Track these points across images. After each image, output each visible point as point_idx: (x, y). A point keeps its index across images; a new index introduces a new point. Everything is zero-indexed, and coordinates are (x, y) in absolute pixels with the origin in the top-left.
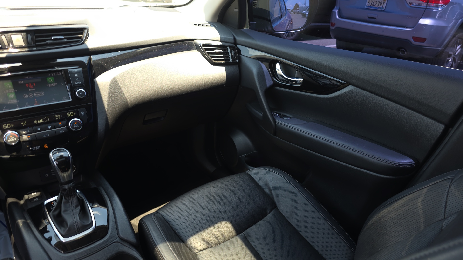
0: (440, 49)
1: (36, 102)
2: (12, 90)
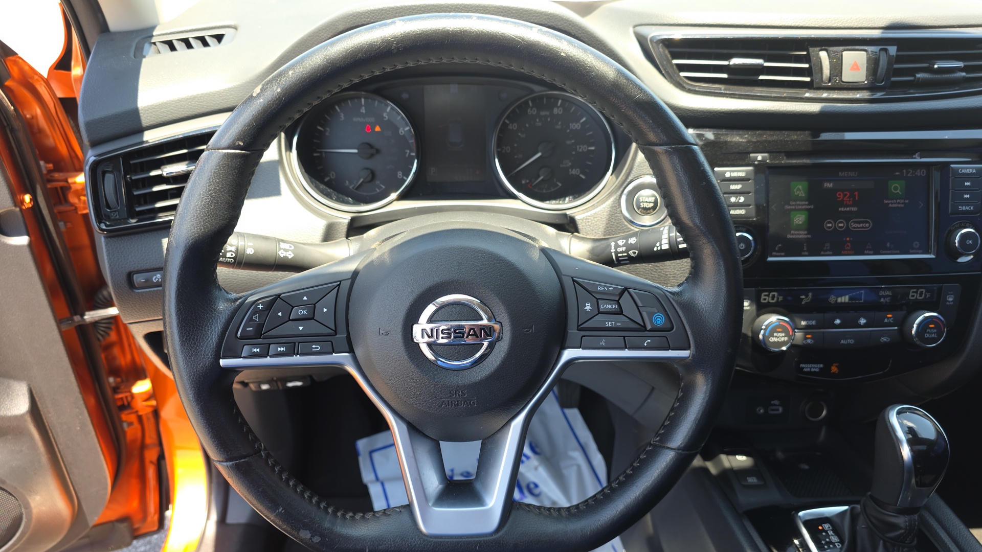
1: (848, 246)
2: (804, 203)
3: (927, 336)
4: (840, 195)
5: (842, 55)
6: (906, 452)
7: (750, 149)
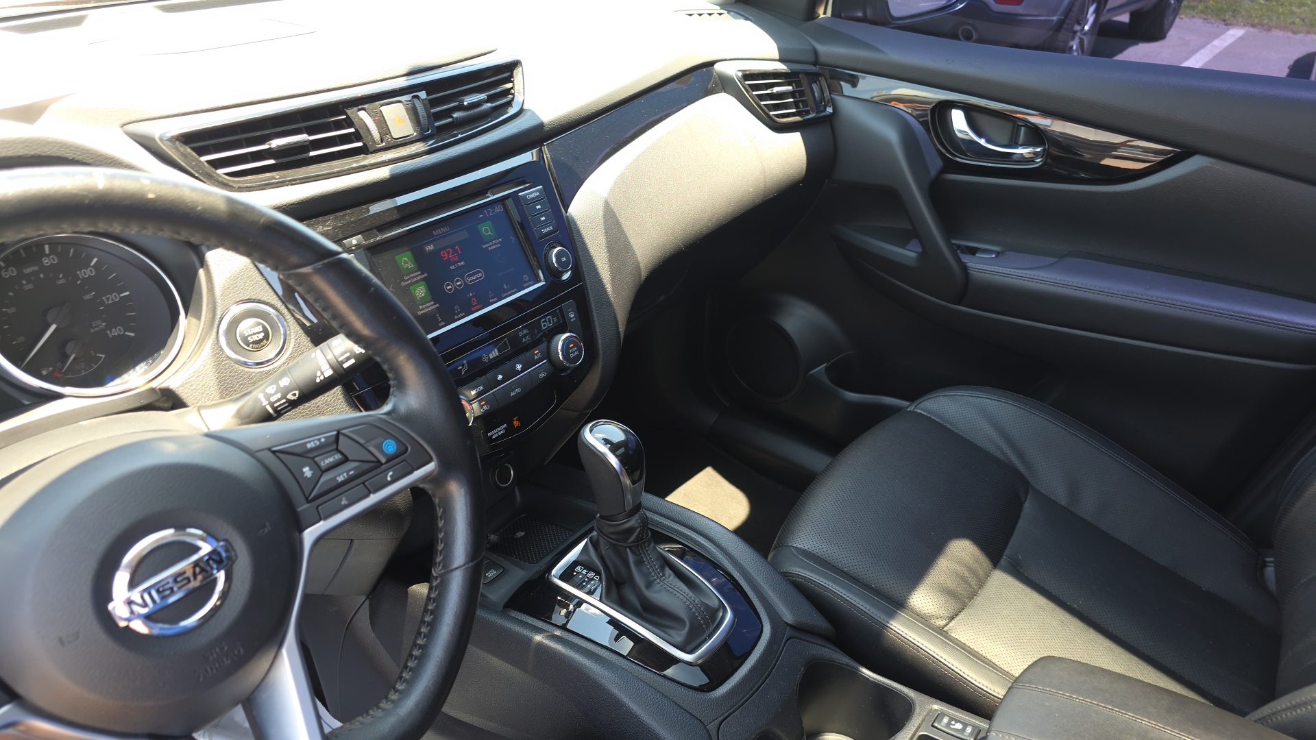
0: (1055, 18)
1: (474, 301)
2: (416, 274)
3: (572, 356)
4: (444, 254)
5: (381, 111)
6: (614, 461)
7: (341, 236)
